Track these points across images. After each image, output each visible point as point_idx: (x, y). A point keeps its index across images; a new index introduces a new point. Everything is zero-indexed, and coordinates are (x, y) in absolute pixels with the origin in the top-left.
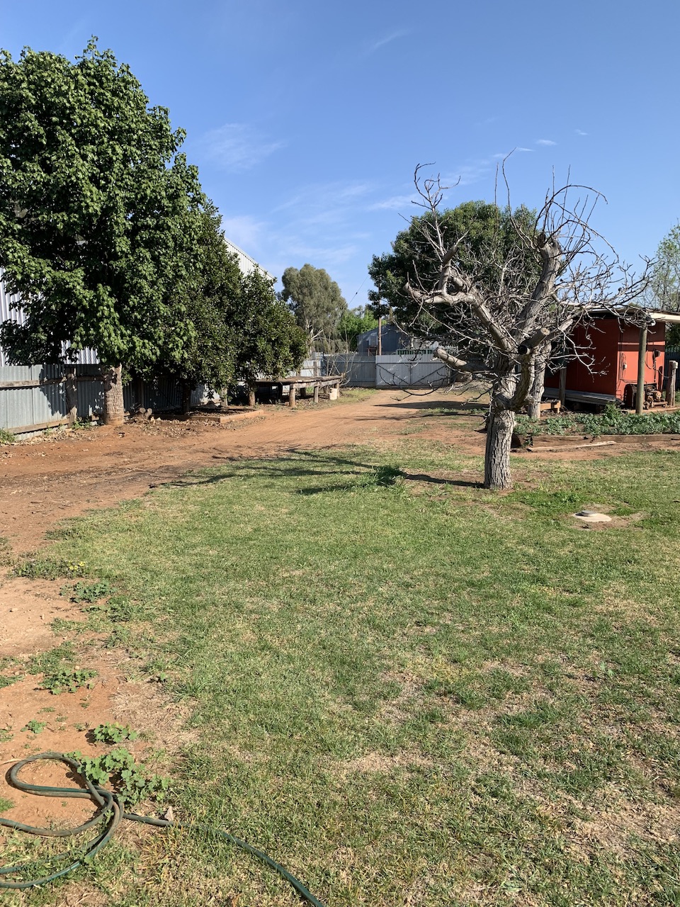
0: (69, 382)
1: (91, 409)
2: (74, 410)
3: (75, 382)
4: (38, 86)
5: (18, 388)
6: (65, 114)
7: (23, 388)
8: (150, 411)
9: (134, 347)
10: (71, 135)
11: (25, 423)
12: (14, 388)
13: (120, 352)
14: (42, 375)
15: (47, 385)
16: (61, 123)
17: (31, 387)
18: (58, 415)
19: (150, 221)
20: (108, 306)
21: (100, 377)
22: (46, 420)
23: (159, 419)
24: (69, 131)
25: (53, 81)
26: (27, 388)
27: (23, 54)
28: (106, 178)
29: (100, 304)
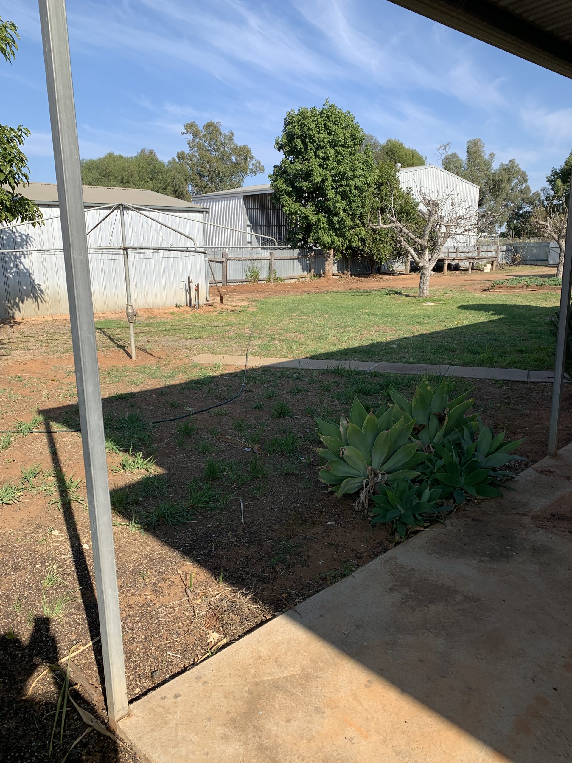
0: (311, 257)
1: (322, 271)
2: (313, 270)
3: (313, 257)
4: (302, 126)
5: (287, 259)
6: (311, 138)
7: (289, 259)
8: (349, 273)
9: (334, 242)
10: (314, 146)
11: (290, 275)
12: (286, 259)
13: (328, 243)
14: (299, 254)
15: (301, 258)
16: (310, 142)
17: (293, 259)
18: (306, 273)
19: (343, 183)
20: (323, 223)
21: (323, 255)
22: (299, 274)
23: (353, 277)
24: (313, 144)
25: (308, 123)
26: (291, 259)
27: (299, 110)
28: (327, 164)
29: (320, 222)
